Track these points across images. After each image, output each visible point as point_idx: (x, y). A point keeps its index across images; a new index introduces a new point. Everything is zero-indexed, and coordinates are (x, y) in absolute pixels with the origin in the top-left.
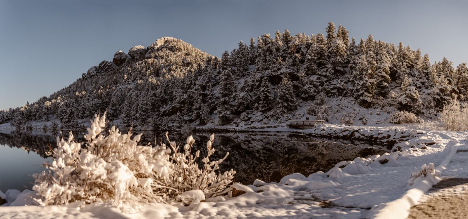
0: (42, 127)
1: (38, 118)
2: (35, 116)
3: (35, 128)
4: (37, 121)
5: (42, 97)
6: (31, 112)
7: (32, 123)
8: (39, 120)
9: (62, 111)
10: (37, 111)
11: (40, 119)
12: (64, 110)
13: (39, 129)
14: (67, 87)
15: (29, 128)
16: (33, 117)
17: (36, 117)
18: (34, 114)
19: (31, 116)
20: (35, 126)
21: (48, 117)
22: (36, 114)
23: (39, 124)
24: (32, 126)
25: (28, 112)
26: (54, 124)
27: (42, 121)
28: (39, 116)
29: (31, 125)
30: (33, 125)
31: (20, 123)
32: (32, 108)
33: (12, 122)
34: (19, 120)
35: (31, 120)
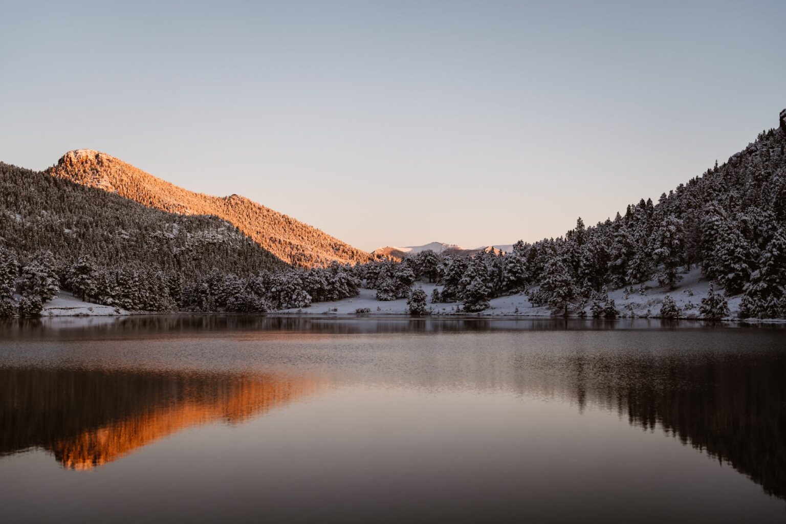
0: (656, 311)
1: (635, 277)
2: (620, 270)
3: (629, 313)
4: (629, 288)
5: (636, 202)
6: (604, 256)
7: (611, 296)
8: (638, 287)
9: (731, 253)
10: (630, 255)
11: (641, 281)
12: (739, 249)
13: (645, 317)
14: (720, 164)
15: (603, 315)
16: (613, 273)
17: (625, 274)
18: (619, 262)
19: (607, 270)
20: (628, 307)
21: (672, 276)
22: (624, 264)
23: (636, 299)
24: (617, 308)
25: (594, 257)
26: (712, 299)
27: (647, 288)
28: (639, 271)
29: (612, 303)
30: (617, 302)
31: (569, 296)
32: (609, 244)
33: (535, 290)
34: (567, 283)
35: (607, 282)
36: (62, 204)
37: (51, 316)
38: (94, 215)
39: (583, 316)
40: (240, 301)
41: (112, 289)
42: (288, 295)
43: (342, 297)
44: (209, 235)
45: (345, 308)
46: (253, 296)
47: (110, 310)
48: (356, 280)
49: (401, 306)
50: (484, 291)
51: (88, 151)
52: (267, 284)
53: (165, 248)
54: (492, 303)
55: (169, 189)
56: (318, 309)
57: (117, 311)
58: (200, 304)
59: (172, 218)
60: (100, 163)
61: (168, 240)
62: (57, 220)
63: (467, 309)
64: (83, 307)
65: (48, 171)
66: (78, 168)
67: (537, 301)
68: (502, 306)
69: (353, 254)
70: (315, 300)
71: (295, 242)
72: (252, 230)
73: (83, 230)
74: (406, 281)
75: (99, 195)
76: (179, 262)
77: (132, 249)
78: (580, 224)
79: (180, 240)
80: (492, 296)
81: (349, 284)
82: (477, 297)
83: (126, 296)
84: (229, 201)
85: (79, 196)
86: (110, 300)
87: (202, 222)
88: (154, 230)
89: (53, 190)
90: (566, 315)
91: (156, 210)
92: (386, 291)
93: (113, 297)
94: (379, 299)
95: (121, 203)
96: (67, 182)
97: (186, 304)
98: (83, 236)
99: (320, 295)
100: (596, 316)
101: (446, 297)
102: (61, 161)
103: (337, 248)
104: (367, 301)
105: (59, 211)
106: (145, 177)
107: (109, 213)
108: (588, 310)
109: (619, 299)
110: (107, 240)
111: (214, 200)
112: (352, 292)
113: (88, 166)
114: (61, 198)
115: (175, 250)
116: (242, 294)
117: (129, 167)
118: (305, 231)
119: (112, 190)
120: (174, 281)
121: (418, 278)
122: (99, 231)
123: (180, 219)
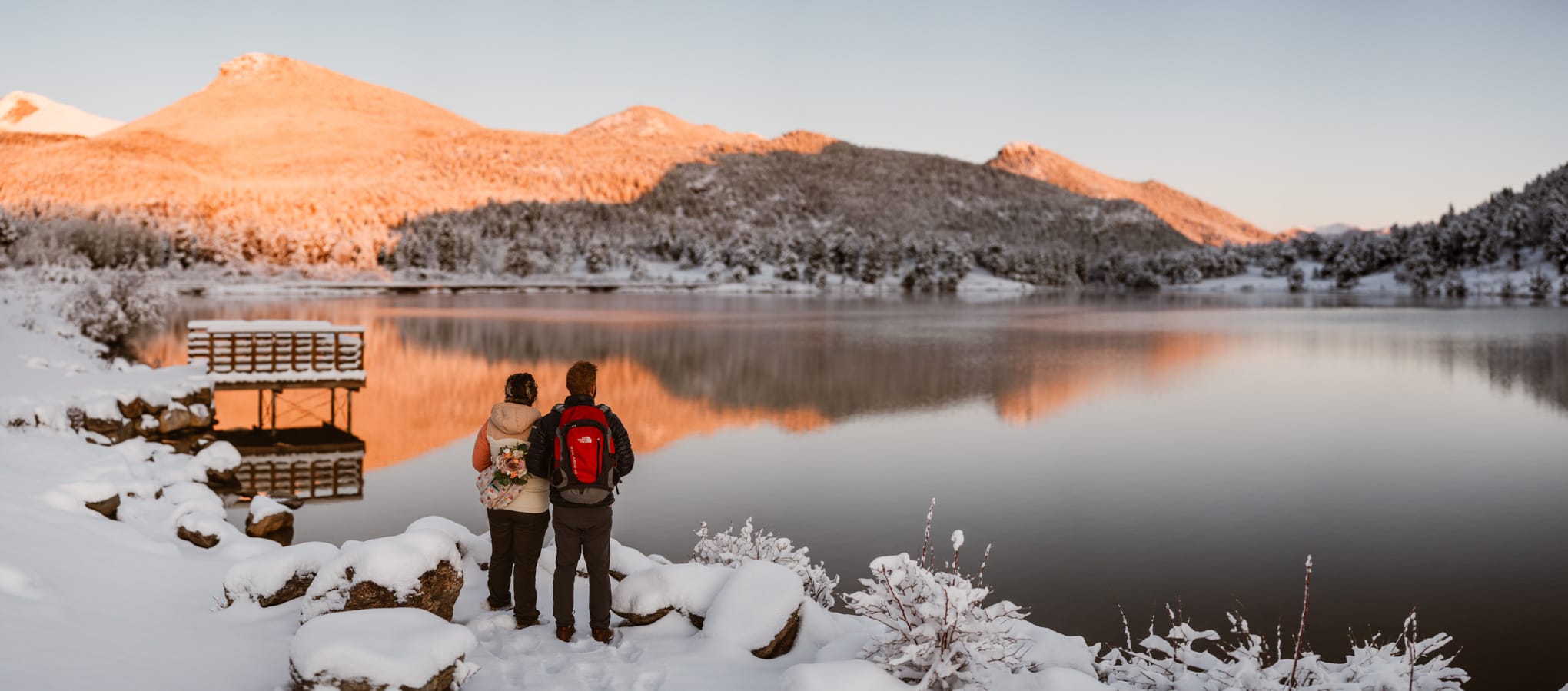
0: (1498, 288)
1: (1486, 257)
2: (1474, 250)
3: (1477, 290)
4: (1480, 267)
5: (1500, 190)
6: (1460, 238)
7: (1464, 274)
8: (1488, 266)
10: (1482, 237)
11: (1490, 261)
13: (1489, 294)
15: (1455, 292)
16: (1468, 253)
17: (1477, 255)
18: (1473, 243)
19: (1463, 250)
20: (1477, 285)
21: (1517, 257)
22: (1477, 247)
23: (1486, 277)
24: (1467, 286)
25: (1451, 239)
26: (1538, 279)
27: (1496, 268)
28: (1489, 252)
29: (1463, 280)
30: (1467, 281)
31: (1427, 274)
32: (1465, 227)
33: (1401, 268)
34: (1424, 263)
35: (1462, 263)
36: (998, 191)
37: (966, 290)
38: (1024, 199)
39: (1438, 292)
40: (1138, 278)
41: (1020, 266)
42: (1181, 273)
43: (1231, 273)
44: (1127, 216)
45: (1230, 285)
46: (1150, 273)
47: (1018, 285)
48: (1244, 259)
49: (1281, 283)
50: (1356, 268)
51: (1022, 145)
52: (1164, 262)
53: (1086, 229)
54: (1363, 280)
55: (1093, 175)
56: (1208, 286)
57: (1024, 287)
58: (1102, 279)
59: (1092, 202)
60: (1033, 153)
61: (1088, 221)
62: (992, 205)
63: (1340, 286)
64: (994, 282)
65: (989, 163)
66: (1014, 159)
67: (1401, 279)
68: (1370, 284)
69: (1259, 234)
70: (1206, 276)
71: (1206, 222)
72: (1166, 213)
73: (1014, 213)
74: (1289, 260)
75: (1029, 183)
76: (1097, 242)
77: (1058, 230)
78: (1452, 209)
79: (1099, 222)
80: (1365, 273)
81: (1238, 262)
82: (1348, 276)
83: (1033, 272)
84: (1148, 186)
85: (1010, 184)
86: (1018, 276)
87: (1118, 205)
88: (1076, 212)
89: (990, 180)
90: (1425, 292)
91: (1076, 195)
92: (1271, 269)
93: (1021, 274)
94: (1265, 276)
95: (1049, 189)
96: (1002, 171)
97: (1092, 279)
98: (1014, 218)
99: (1211, 271)
100: (1449, 293)
101: (1325, 274)
102: (1000, 153)
103: (1245, 228)
104: (1254, 278)
105: (995, 197)
106: (1071, 164)
107: (1036, 198)
108: (1443, 289)
109: (1470, 277)
110: (1035, 222)
111: (1133, 185)
112: (1240, 268)
113: (1022, 157)
114: (997, 186)
115: (1095, 231)
116: (1140, 271)
117: (1058, 157)
118: (1215, 213)
119: (1043, 178)
120: (1080, 260)
121: (1302, 256)
122: (1028, 214)
123: (1099, 202)
